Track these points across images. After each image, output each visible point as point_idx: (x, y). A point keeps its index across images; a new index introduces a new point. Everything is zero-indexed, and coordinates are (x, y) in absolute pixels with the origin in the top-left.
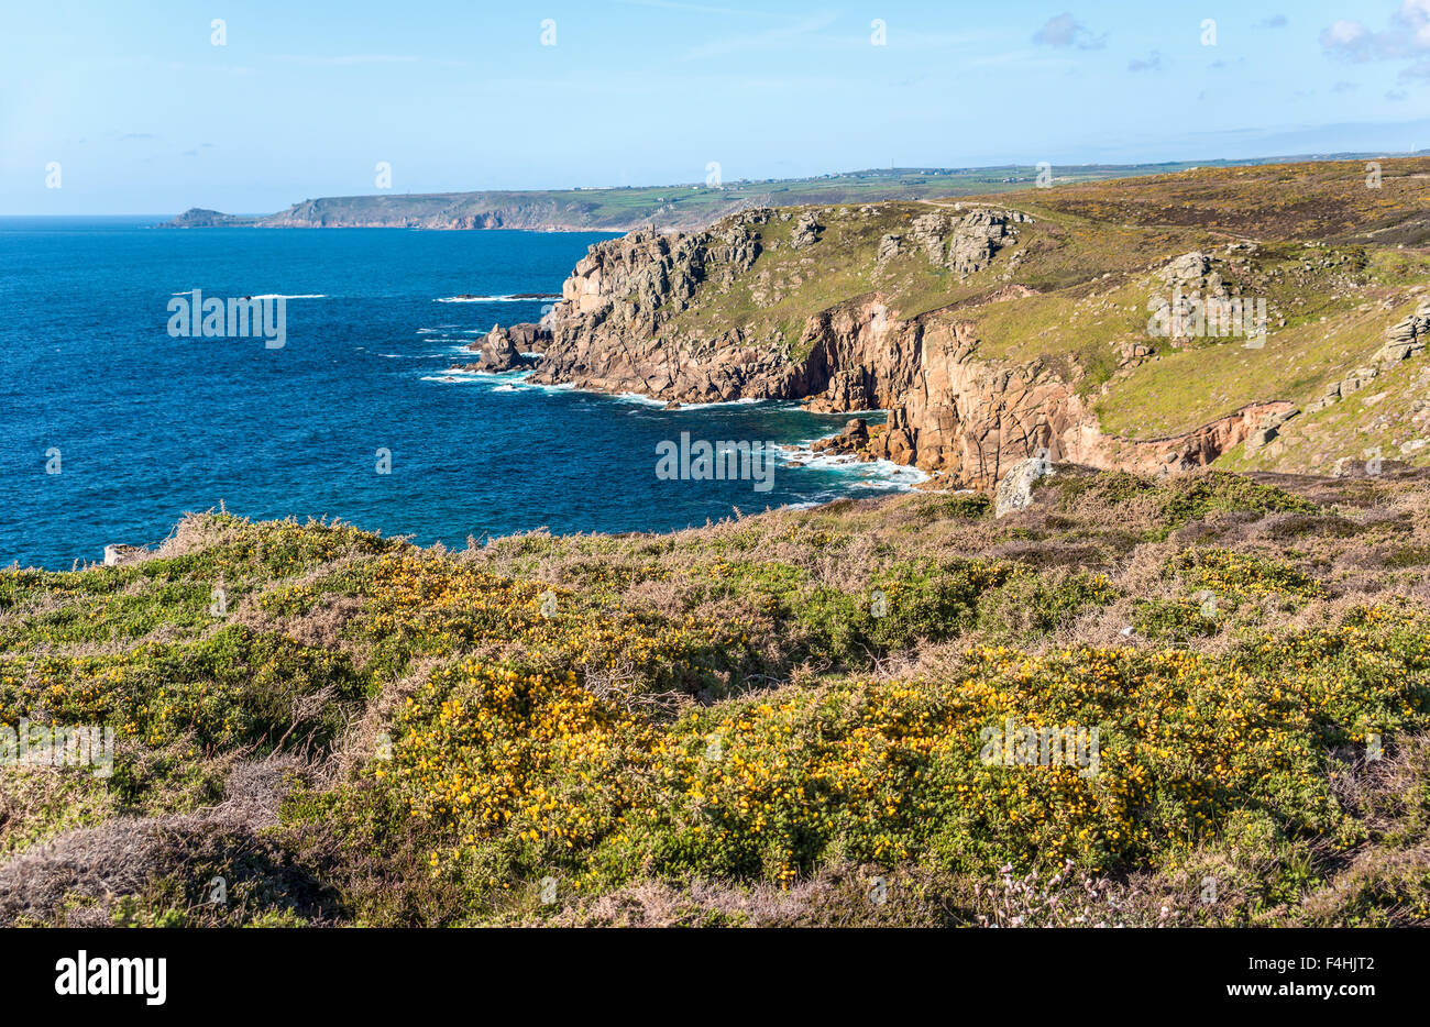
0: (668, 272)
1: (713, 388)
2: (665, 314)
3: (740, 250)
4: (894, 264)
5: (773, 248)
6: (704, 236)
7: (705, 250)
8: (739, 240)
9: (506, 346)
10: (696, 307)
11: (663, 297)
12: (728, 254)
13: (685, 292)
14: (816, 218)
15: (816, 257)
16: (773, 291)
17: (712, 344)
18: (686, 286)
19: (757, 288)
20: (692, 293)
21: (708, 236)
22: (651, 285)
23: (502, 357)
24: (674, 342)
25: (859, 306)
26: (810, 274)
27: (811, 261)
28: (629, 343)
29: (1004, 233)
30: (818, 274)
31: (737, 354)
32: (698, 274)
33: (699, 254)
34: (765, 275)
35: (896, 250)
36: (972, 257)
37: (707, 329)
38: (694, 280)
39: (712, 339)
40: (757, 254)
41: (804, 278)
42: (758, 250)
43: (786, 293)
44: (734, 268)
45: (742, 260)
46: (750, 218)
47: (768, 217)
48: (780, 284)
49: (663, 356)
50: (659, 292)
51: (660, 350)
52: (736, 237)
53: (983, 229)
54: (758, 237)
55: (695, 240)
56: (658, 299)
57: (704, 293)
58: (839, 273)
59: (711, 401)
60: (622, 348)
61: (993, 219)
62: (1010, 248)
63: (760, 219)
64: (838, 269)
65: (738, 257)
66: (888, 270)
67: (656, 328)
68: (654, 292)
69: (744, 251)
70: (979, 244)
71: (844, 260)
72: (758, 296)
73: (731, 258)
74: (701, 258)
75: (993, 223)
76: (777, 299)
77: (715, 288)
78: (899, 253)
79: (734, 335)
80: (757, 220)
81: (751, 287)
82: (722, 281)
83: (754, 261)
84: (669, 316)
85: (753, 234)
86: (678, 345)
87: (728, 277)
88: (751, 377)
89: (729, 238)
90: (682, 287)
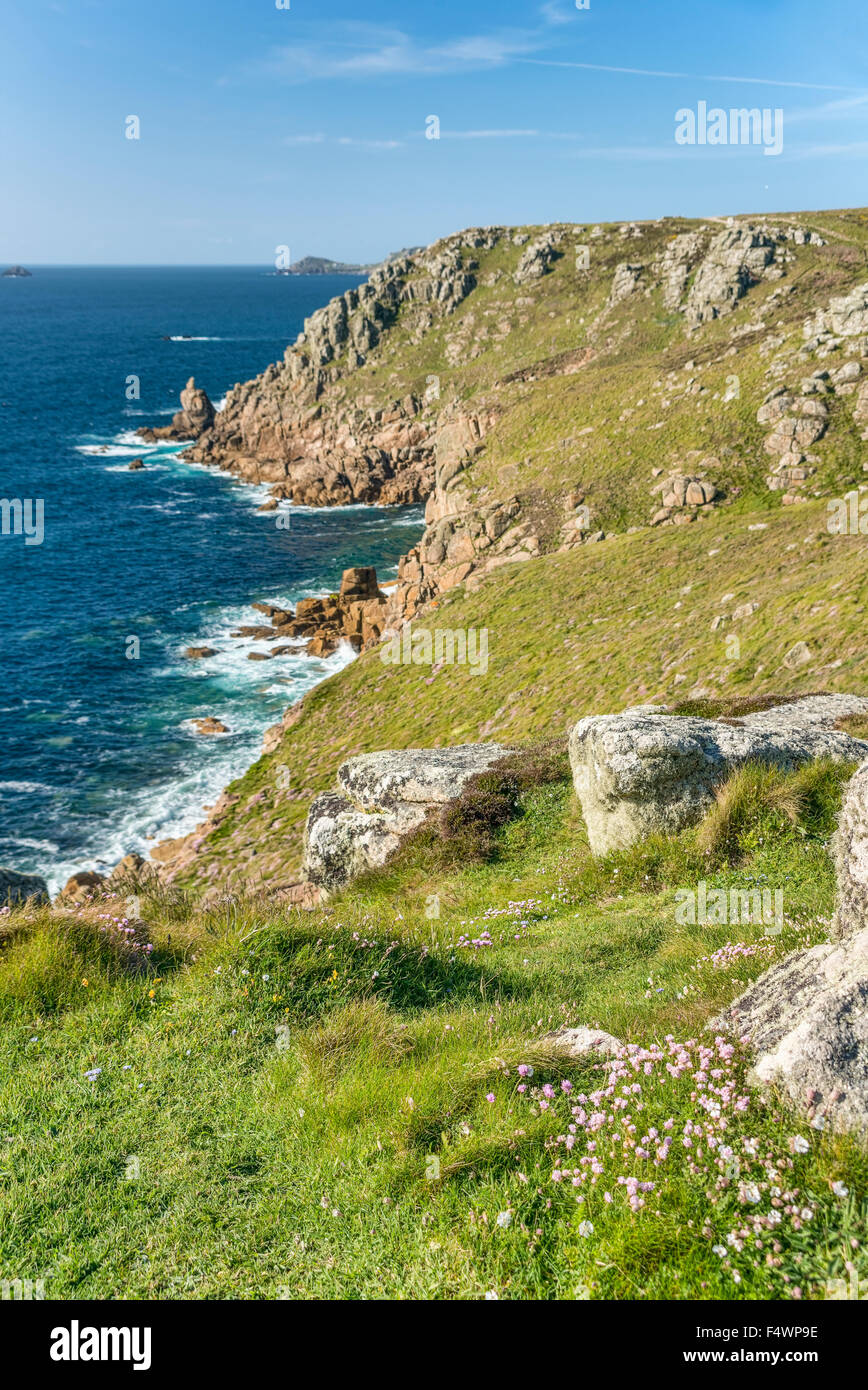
0: (350, 313)
1: (343, 480)
2: (334, 372)
3: (445, 285)
4: (625, 304)
5: (491, 283)
6: (403, 265)
7: (402, 283)
8: (447, 270)
9: (199, 406)
10: (374, 364)
11: (337, 349)
12: (430, 290)
13: (365, 341)
14: (558, 240)
15: (538, 297)
16: (472, 343)
17: (379, 417)
18: (367, 333)
19: (454, 339)
20: (373, 342)
21: (410, 264)
22: (325, 331)
23: (195, 420)
24: (337, 412)
25: (562, 368)
26: (523, 320)
27: (529, 301)
28: (286, 410)
29: (770, 260)
30: (533, 321)
31: (404, 432)
32: (387, 316)
33: (393, 289)
34: (469, 320)
35: (631, 286)
36: (713, 298)
37: (378, 395)
38: (379, 325)
39: (379, 409)
40: (466, 292)
41: (514, 325)
42: (470, 284)
43: (487, 346)
44: (435, 310)
45: (446, 298)
46: (470, 241)
47: (496, 240)
48: (482, 334)
49: (318, 431)
50: (333, 342)
51: (318, 423)
52: (444, 267)
53: (740, 253)
54: (475, 266)
55: (391, 270)
56: (331, 350)
57: (390, 344)
58: (559, 319)
59: (330, 503)
60: (277, 418)
61: (756, 239)
62: (774, 284)
63: (484, 241)
64: (559, 314)
65: (442, 294)
66: (611, 318)
67: (320, 390)
68: (327, 341)
69: (451, 286)
70: (726, 276)
71: (573, 299)
72: (453, 350)
73: (433, 295)
74: (395, 295)
75: (755, 245)
76: (473, 355)
77: (405, 336)
78: (634, 290)
79: (407, 406)
80: (480, 243)
81: (447, 337)
82: (415, 325)
83: (461, 300)
84: (339, 375)
85: (468, 263)
86: (339, 417)
87: (424, 323)
88: (404, 467)
89: (433, 267)
90: (361, 334)
